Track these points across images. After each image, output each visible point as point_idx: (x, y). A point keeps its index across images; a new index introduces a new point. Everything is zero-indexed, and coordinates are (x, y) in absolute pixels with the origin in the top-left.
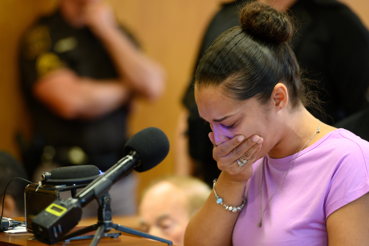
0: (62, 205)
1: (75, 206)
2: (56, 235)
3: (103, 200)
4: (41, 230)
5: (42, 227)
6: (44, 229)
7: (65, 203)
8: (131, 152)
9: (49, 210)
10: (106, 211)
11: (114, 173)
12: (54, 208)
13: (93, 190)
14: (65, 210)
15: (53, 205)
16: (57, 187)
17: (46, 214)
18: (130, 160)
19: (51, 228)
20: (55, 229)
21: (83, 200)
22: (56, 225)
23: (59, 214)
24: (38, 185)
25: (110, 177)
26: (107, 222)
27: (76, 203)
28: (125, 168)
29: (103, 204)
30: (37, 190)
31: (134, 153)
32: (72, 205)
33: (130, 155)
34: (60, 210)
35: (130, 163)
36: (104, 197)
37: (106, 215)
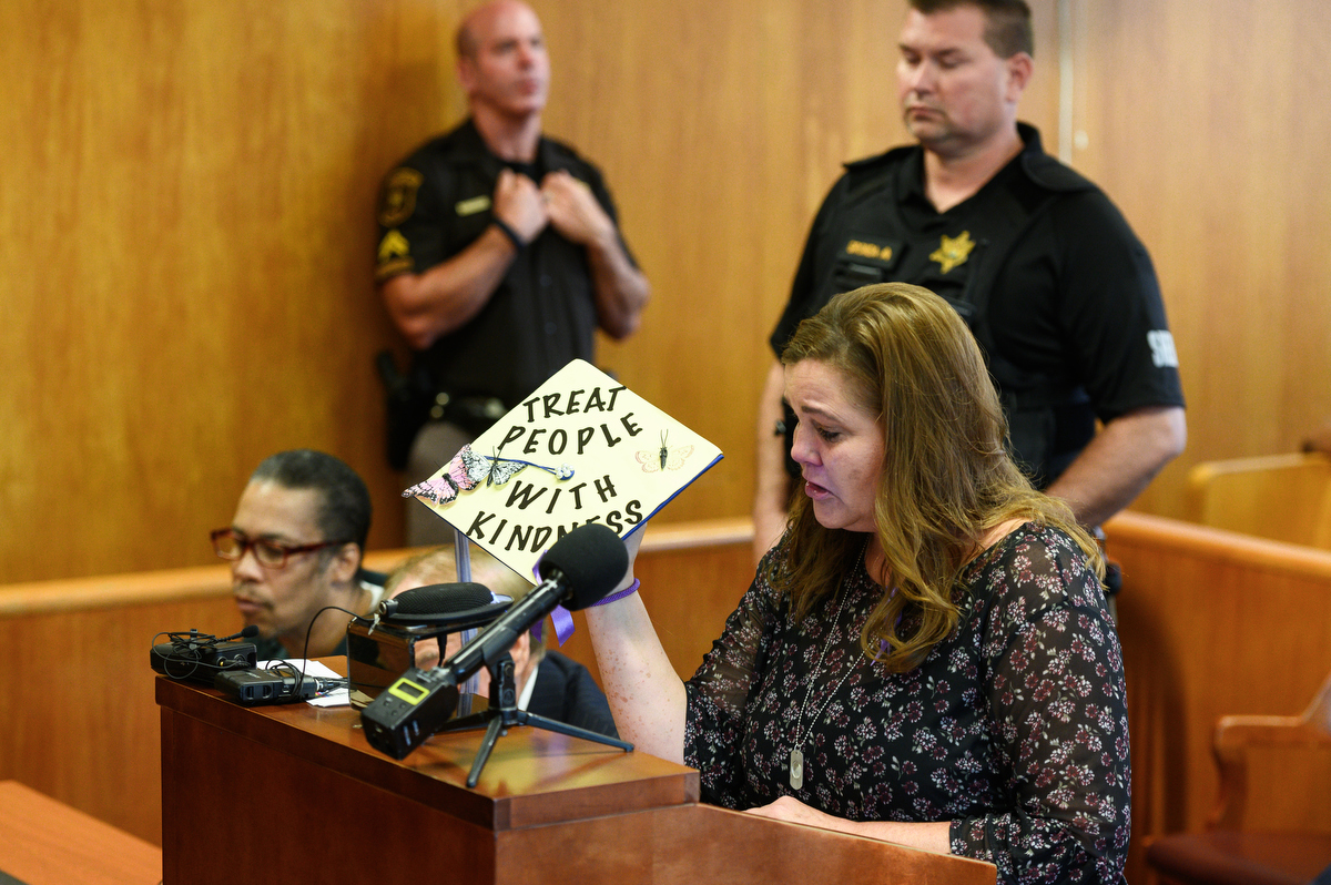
0: (420, 682)
1: (445, 684)
2: (409, 742)
3: (499, 668)
4: (379, 730)
5: (381, 727)
6: (386, 730)
7: (426, 678)
8: (554, 573)
9: (394, 690)
10: (504, 688)
11: (520, 616)
12: (403, 687)
13: (480, 649)
14: (426, 693)
15: (403, 680)
16: (410, 628)
17: (389, 699)
18: (552, 589)
19: (400, 728)
20: (406, 731)
21: (461, 671)
22: (408, 723)
23: (414, 701)
24: (373, 622)
25: (511, 625)
26: (508, 709)
27: (447, 677)
28: (542, 604)
29: (499, 677)
30: (371, 631)
31: (560, 574)
32: (439, 681)
33: (552, 579)
34: (417, 693)
35: (551, 595)
36: (502, 661)
37: (505, 696)
